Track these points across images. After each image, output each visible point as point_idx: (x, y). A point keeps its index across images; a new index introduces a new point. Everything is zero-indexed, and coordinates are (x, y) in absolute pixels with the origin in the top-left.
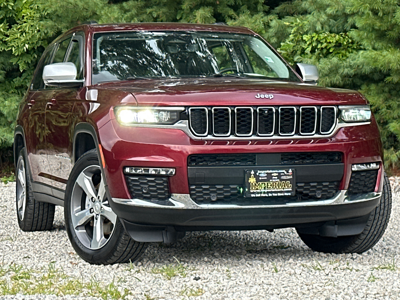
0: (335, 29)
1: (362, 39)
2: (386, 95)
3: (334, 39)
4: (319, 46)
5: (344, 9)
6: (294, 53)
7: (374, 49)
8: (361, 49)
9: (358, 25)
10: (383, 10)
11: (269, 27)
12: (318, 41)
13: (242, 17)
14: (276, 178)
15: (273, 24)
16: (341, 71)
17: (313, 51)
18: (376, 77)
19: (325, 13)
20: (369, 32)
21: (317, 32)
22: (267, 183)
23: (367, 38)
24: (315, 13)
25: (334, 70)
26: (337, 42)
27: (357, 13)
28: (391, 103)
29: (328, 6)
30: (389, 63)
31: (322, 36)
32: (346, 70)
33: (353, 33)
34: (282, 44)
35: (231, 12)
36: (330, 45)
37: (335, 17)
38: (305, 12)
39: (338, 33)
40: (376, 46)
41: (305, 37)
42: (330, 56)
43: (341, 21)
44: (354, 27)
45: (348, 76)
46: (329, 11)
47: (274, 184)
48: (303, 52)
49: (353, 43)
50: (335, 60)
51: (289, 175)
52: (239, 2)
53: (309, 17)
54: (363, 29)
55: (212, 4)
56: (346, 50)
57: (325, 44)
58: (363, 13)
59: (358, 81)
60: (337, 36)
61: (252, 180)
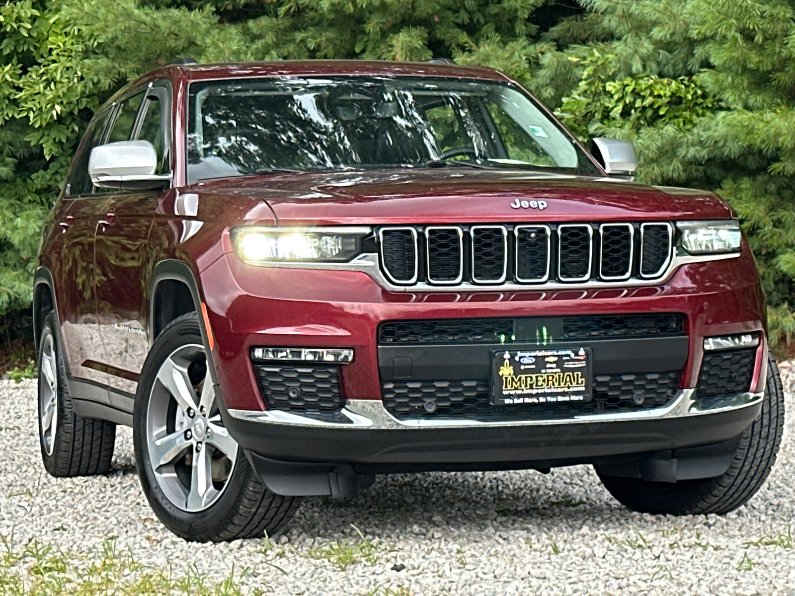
0: (668, 69)
1: (724, 90)
2: (772, 199)
3: (668, 88)
4: (638, 104)
5: (687, 30)
6: (588, 117)
7: (747, 107)
8: (721, 109)
9: (714, 60)
10: (764, 31)
11: (539, 66)
12: (636, 94)
13: (485, 48)
14: (554, 365)
15: (546, 60)
16: (682, 152)
17: (625, 114)
18: (752, 163)
19: (650, 38)
20: (737, 74)
21: (633, 76)
22: (537, 377)
23: (733, 86)
24: (630, 38)
25: (668, 151)
26: (673, 94)
27: (713, 37)
28: (781, 214)
29: (655, 24)
30: (778, 135)
31: (643, 83)
32: (692, 152)
33: (705, 77)
34: (565, 100)
35: (464, 38)
36: (660, 102)
37: (668, 46)
38: (610, 37)
39: (675, 78)
40: (751, 101)
41: (610, 86)
42: (659, 123)
43: (680, 53)
44: (706, 64)
45: (696, 161)
46: (657, 33)
48: (606, 115)
49: (704, 96)
50: (670, 130)
51: (579, 360)
52: (478, 17)
53: (618, 46)
54: (725, 68)
55: (425, 23)
56: (692, 110)
57: (650, 100)
58: (724, 37)
59: (715, 172)
60: (674, 83)
61: (506, 371)
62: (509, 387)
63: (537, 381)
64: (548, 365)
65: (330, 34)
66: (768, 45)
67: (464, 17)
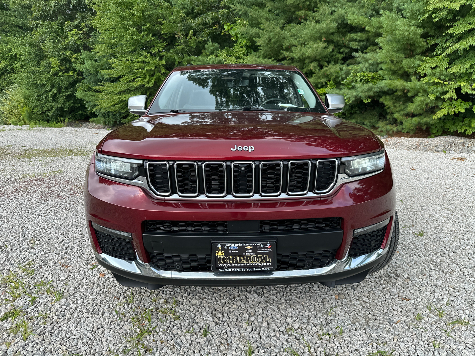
0: (372, 70)
1: (385, 75)
2: (394, 101)
3: (372, 74)
4: (364, 78)
5: (377, 61)
6: (352, 82)
7: (390, 79)
8: (384, 79)
9: (383, 68)
10: (396, 60)
11: (342, 70)
12: (364, 76)
13: (330, 66)
14: (251, 251)
15: (344, 68)
16: (373, 90)
17: (361, 81)
18: (390, 92)
19: (368, 63)
20: (388, 71)
21: (363, 72)
22: (240, 257)
23: (387, 74)
24: (364, 63)
25: (370, 89)
26: (372, 76)
27: (383, 62)
28: (396, 104)
29: (370, 59)
30: (397, 86)
31: (366, 74)
32: (376, 90)
33: (380, 72)
34: (348, 78)
35: (326, 64)
36: (369, 78)
37: (372, 65)
38: (359, 63)
39: (373, 72)
40: (391, 78)
41: (358, 74)
42: (369, 83)
43: (375, 67)
44: (381, 69)
45: (376, 92)
46: (370, 62)
47: (248, 258)
48: (356, 81)
49: (380, 76)
50: (371, 85)
51: (267, 248)
52: (330, 59)
53: (360, 65)
54: (386, 70)
55: (318, 61)
56: (377, 80)
57: (367, 77)
58: (386, 62)
59: (381, 94)
60: (373, 74)
61: (220, 254)
62: (222, 262)
63: (240, 259)
64: (247, 251)
65: (299, 64)
66: (397, 64)
67: (327, 59)
